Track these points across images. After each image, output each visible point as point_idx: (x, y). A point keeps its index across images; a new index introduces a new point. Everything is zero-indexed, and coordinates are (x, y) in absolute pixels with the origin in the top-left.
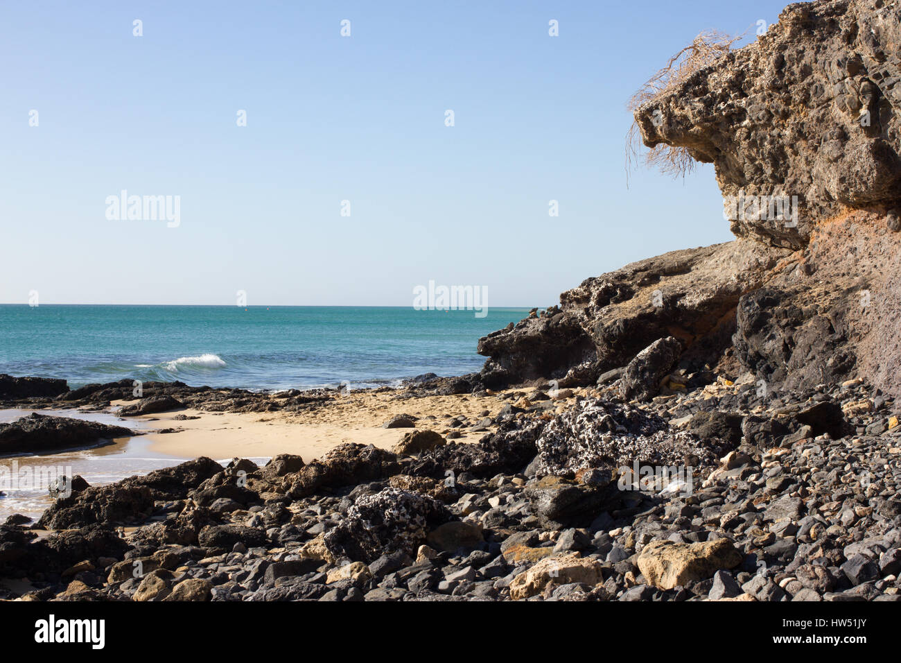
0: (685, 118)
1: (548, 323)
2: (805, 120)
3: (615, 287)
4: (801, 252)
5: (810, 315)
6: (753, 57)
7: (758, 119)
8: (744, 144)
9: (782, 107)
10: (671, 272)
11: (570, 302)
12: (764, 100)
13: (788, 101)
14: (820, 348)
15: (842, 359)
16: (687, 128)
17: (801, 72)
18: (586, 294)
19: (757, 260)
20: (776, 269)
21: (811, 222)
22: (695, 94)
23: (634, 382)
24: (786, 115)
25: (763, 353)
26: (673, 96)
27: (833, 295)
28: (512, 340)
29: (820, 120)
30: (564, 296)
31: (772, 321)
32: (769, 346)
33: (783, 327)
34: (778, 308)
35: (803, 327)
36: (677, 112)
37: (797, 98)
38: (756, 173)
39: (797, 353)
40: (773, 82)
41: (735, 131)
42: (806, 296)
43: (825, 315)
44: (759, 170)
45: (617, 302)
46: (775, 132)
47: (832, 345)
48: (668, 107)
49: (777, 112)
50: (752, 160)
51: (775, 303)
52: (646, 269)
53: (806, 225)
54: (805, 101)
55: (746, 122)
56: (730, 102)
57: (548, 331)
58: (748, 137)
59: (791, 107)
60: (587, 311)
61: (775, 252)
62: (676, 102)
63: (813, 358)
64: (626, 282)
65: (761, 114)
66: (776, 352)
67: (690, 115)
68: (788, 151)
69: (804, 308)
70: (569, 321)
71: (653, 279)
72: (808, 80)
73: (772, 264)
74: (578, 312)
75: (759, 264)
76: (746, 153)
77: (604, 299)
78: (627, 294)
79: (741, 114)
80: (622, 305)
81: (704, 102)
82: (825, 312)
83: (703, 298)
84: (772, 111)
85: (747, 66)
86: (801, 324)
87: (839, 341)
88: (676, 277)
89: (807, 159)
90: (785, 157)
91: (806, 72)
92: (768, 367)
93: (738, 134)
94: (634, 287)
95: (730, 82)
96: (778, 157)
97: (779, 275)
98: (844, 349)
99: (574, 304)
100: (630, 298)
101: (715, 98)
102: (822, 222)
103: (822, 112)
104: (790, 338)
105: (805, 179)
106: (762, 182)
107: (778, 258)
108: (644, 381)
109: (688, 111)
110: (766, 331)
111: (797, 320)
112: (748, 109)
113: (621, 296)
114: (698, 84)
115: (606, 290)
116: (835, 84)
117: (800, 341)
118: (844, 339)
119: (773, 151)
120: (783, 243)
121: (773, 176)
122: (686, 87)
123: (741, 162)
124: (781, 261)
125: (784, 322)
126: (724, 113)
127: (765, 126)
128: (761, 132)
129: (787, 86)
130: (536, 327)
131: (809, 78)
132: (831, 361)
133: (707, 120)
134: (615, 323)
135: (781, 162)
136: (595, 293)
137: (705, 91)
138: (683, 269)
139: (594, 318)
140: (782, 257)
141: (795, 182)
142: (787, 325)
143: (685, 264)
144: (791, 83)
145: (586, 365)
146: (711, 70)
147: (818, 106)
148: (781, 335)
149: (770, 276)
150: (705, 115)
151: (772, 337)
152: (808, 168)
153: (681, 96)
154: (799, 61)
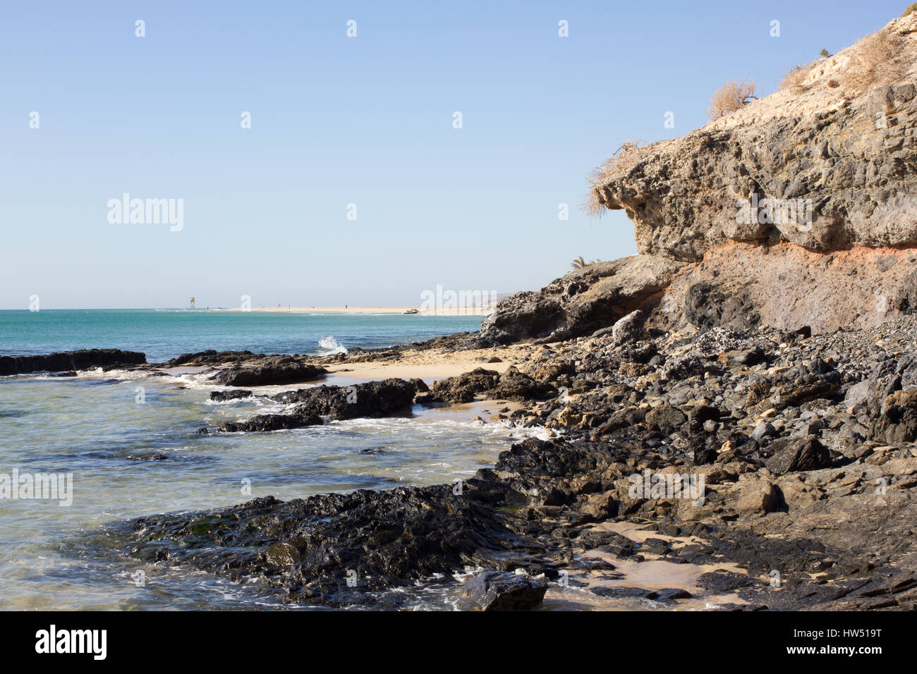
0: (633, 190)
1: (538, 305)
2: (709, 195)
3: (578, 284)
4: (695, 263)
5: (729, 296)
6: (673, 158)
7: (679, 193)
8: (668, 205)
9: (695, 187)
10: (605, 275)
11: (547, 293)
12: (681, 182)
13: (699, 185)
14: (740, 312)
15: (754, 317)
16: (633, 196)
17: (708, 170)
18: (559, 288)
19: (668, 268)
20: (680, 273)
21: (705, 248)
22: (638, 177)
23: (626, 334)
24: (696, 192)
25: (707, 316)
26: (625, 177)
27: (738, 286)
28: (515, 315)
29: (722, 197)
30: (543, 290)
31: (709, 300)
32: (710, 312)
33: (716, 303)
34: (711, 293)
35: (726, 302)
36: (627, 186)
37: (705, 184)
38: (672, 221)
39: (724, 315)
40: (691, 174)
41: (662, 198)
42: (723, 286)
43: (737, 296)
44: (675, 219)
45: (580, 292)
46: (689, 200)
47: (746, 310)
48: (621, 183)
49: (691, 190)
50: (671, 214)
51: (709, 291)
52: (590, 274)
53: (702, 249)
54: (710, 186)
55: (670, 194)
56: (660, 182)
57: (538, 310)
58: (671, 201)
59: (700, 188)
60: (563, 297)
61: (678, 264)
62: (627, 181)
63: (735, 317)
64: (581, 281)
65: (680, 190)
66: (714, 315)
67: (637, 189)
68: (696, 210)
69: (724, 293)
70: (552, 304)
71: (595, 279)
72: (712, 174)
73: (677, 270)
74: (557, 298)
75: (669, 270)
76: (668, 210)
77: (572, 291)
78: (585, 288)
79: (667, 189)
80: (583, 294)
81: (645, 182)
82: (736, 294)
83: (636, 289)
84: (688, 189)
85: (669, 163)
86: (724, 301)
87: (749, 308)
88: (608, 278)
89: (710, 215)
90: (692, 213)
91: (711, 170)
92: (709, 323)
93: (664, 200)
94: (588, 284)
95: (660, 171)
96: (689, 213)
97: (681, 277)
98: (753, 312)
99: (550, 294)
100: (587, 290)
101: (652, 180)
102: (716, 248)
103: (723, 192)
104: (720, 308)
105: (706, 225)
106: (676, 226)
107: (680, 267)
108: (632, 333)
109: (635, 186)
110: (707, 305)
111: (722, 299)
112: (672, 187)
113: (582, 289)
114: (639, 171)
115: (573, 286)
116: (731, 178)
117: (726, 309)
118: (751, 308)
119: (686, 210)
120: (683, 259)
121: (684, 223)
122: (632, 172)
123: (664, 214)
124: (683, 268)
125: (715, 300)
126: (657, 189)
127: (682, 196)
128: (679, 199)
129: (698, 177)
130: (529, 307)
131: (713, 173)
132: (748, 318)
133: (647, 192)
134: (585, 304)
135: (690, 216)
136: (566, 287)
137: (643, 176)
138: (611, 273)
139: (569, 302)
140: (683, 266)
141: (699, 227)
142: (718, 301)
143: (612, 270)
144: (701, 175)
145: (562, 329)
146: (645, 163)
147: (718, 188)
148: (716, 307)
149: (676, 277)
150: (646, 189)
151: (711, 308)
152: (710, 220)
153: (630, 177)
154: (706, 164)
